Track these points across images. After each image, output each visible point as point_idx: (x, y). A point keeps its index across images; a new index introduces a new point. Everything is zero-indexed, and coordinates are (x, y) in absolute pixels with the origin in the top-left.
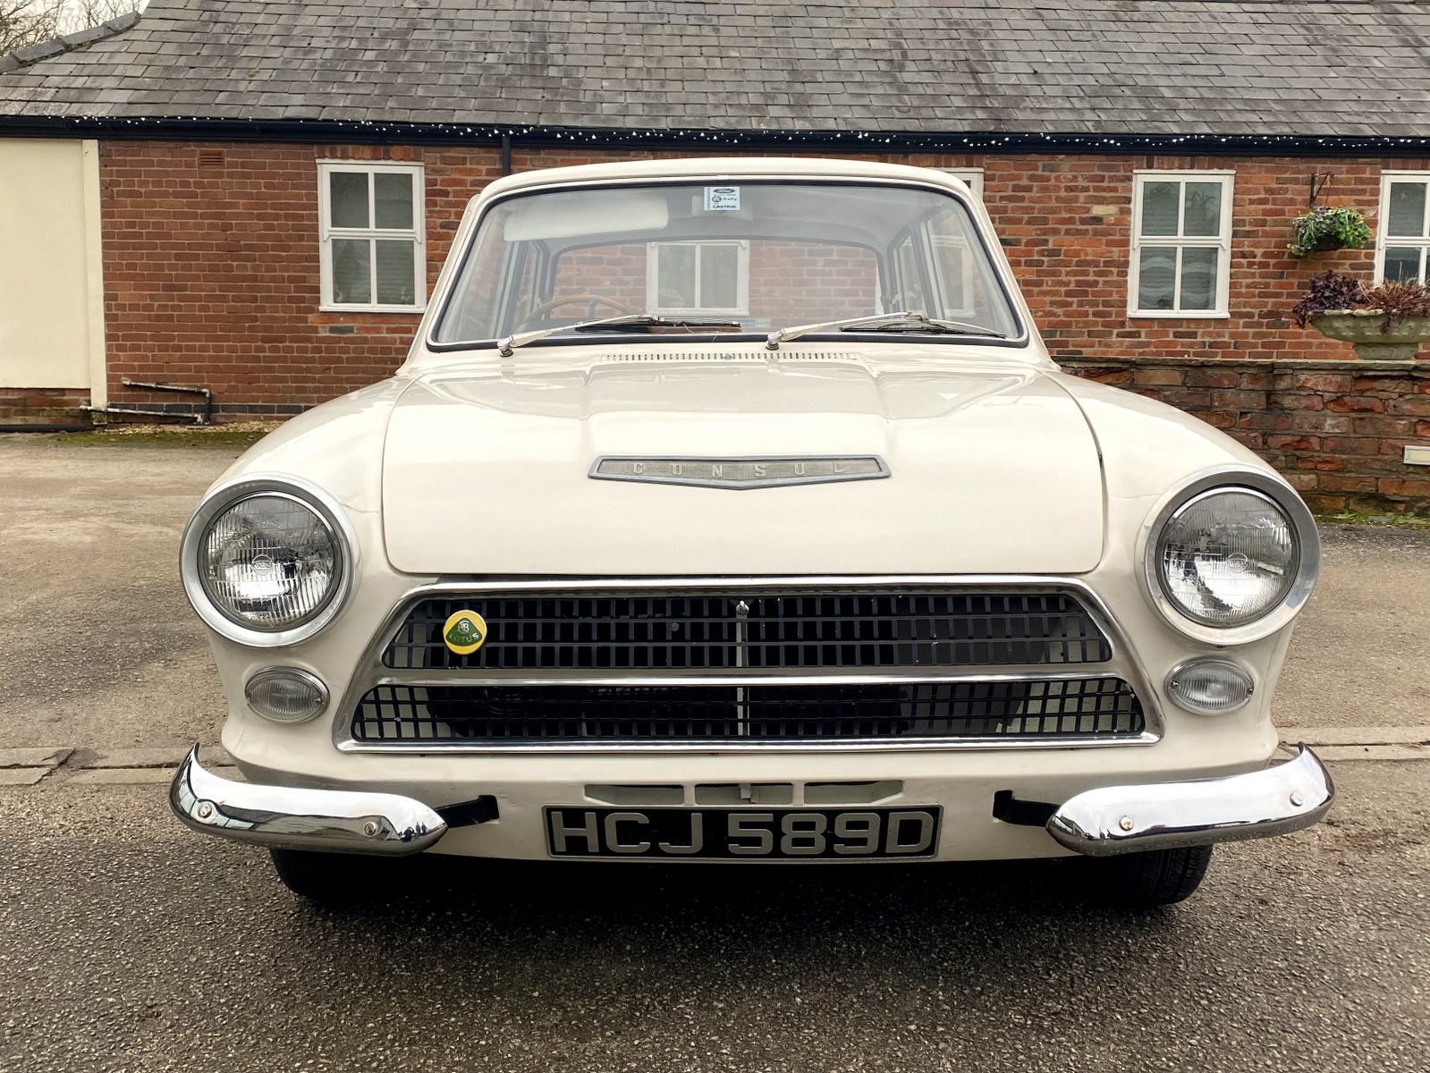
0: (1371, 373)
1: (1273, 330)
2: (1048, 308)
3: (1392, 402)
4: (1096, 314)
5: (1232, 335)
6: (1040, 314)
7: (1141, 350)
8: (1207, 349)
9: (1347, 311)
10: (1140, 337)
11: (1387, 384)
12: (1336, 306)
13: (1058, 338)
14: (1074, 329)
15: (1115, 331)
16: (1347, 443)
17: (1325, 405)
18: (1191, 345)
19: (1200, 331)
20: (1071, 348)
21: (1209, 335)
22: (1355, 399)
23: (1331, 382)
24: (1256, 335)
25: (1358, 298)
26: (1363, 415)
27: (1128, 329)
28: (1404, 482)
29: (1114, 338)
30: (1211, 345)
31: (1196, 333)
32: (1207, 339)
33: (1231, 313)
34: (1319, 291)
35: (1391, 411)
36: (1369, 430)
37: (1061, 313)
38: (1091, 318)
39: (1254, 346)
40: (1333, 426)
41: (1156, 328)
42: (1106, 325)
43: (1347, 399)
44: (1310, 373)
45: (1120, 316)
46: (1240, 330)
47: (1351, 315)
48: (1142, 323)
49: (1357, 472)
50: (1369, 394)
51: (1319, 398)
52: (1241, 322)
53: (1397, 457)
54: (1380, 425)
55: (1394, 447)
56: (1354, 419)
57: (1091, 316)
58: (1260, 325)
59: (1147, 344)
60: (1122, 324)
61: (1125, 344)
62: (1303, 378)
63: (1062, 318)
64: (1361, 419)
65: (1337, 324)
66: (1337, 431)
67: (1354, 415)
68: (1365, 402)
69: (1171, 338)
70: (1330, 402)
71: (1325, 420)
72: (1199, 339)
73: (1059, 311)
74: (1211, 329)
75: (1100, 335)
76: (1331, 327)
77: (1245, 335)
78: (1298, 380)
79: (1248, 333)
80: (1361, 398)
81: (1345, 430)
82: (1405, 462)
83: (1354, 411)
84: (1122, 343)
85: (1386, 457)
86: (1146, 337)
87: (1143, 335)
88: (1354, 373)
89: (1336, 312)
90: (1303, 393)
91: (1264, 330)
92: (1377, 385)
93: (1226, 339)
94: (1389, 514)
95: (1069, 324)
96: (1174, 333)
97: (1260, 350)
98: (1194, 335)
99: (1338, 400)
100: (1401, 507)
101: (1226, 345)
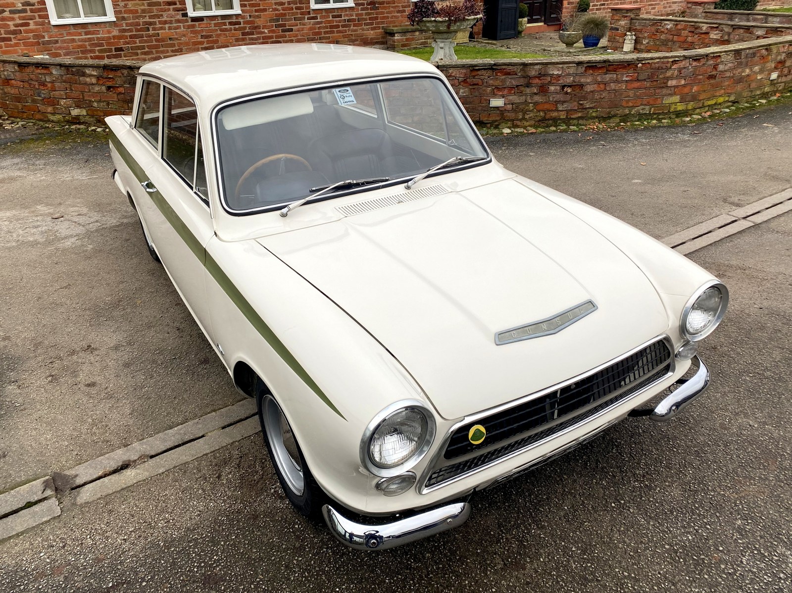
0: (477, 68)
1: (373, 11)
2: (274, 7)
3: (485, 81)
4: (297, 8)
5: (357, 15)
6: (271, 10)
7: (319, 26)
8: (347, 23)
9: (433, 19)
10: (317, 19)
11: (483, 72)
12: (428, 16)
13: (281, 23)
14: (287, 17)
15: (306, 17)
16: (468, 100)
17: (460, 84)
18: (340, 21)
19: (343, 14)
20: (287, 27)
21: (347, 15)
22: (471, 80)
23: (462, 73)
24: (366, 14)
25: (436, 11)
26: (474, 87)
27: (312, 15)
28: (490, 114)
29: (306, 21)
30: (349, 21)
31: (341, 15)
32: (346, 18)
33: (355, 4)
34: (419, 8)
35: (485, 84)
36: (477, 94)
37: (281, 9)
38: (294, 10)
39: (366, 19)
40: (463, 93)
41: (324, 14)
42: (302, 14)
43: (468, 80)
44: (453, 69)
45: (308, 9)
46: (360, 12)
47: (435, 21)
48: (318, 11)
49: (472, 112)
50: (476, 77)
51: (457, 80)
52: (360, 8)
53: (487, 104)
54: (481, 91)
55: (486, 100)
56: (471, 89)
57: (294, 9)
58: (367, 9)
59: (320, 23)
60: (309, 13)
61: (311, 23)
62: (450, 71)
63: (281, 12)
64: (473, 89)
65: (428, 25)
66: (464, 94)
67: (470, 87)
68: (475, 81)
69: (331, 18)
70: (461, 82)
71: (460, 90)
72: (343, 18)
73: (280, 8)
74: (348, 13)
75: (300, 19)
76: (425, 26)
77: (362, 14)
78: (449, 73)
79: (363, 13)
80: (474, 80)
81: (467, 94)
82: (490, 106)
83: (471, 85)
84: (310, 23)
85: (483, 105)
86: (320, 19)
87: (319, 18)
88: (471, 68)
89: (429, 19)
90: (451, 78)
91: (369, 11)
92: (479, 73)
93: (354, 17)
94: (484, 129)
95: (285, 15)
96: (332, 16)
97: (368, 21)
98: (340, 16)
99: (465, 81)
100: (489, 125)
101: (354, 20)
